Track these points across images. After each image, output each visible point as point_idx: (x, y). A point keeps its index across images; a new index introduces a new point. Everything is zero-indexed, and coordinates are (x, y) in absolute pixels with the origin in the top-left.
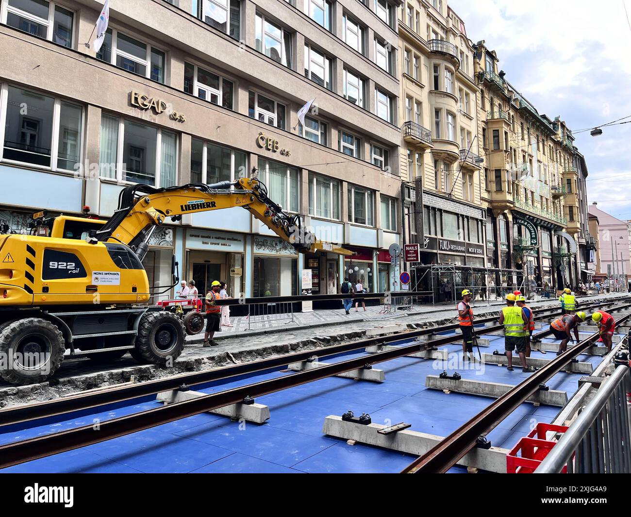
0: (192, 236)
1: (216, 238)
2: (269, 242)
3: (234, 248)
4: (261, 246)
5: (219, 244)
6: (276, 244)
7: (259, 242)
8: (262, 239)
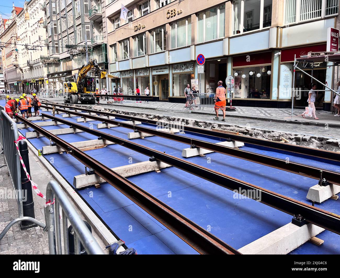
0: (153, 70)
1: (160, 69)
2: (179, 66)
3: (166, 72)
4: (176, 69)
5: (161, 72)
6: (183, 67)
7: (175, 67)
8: (176, 66)
